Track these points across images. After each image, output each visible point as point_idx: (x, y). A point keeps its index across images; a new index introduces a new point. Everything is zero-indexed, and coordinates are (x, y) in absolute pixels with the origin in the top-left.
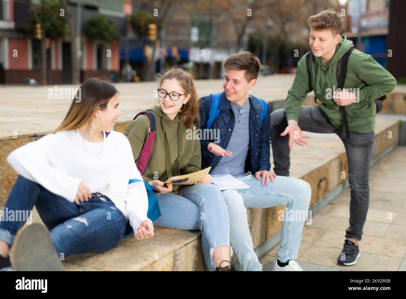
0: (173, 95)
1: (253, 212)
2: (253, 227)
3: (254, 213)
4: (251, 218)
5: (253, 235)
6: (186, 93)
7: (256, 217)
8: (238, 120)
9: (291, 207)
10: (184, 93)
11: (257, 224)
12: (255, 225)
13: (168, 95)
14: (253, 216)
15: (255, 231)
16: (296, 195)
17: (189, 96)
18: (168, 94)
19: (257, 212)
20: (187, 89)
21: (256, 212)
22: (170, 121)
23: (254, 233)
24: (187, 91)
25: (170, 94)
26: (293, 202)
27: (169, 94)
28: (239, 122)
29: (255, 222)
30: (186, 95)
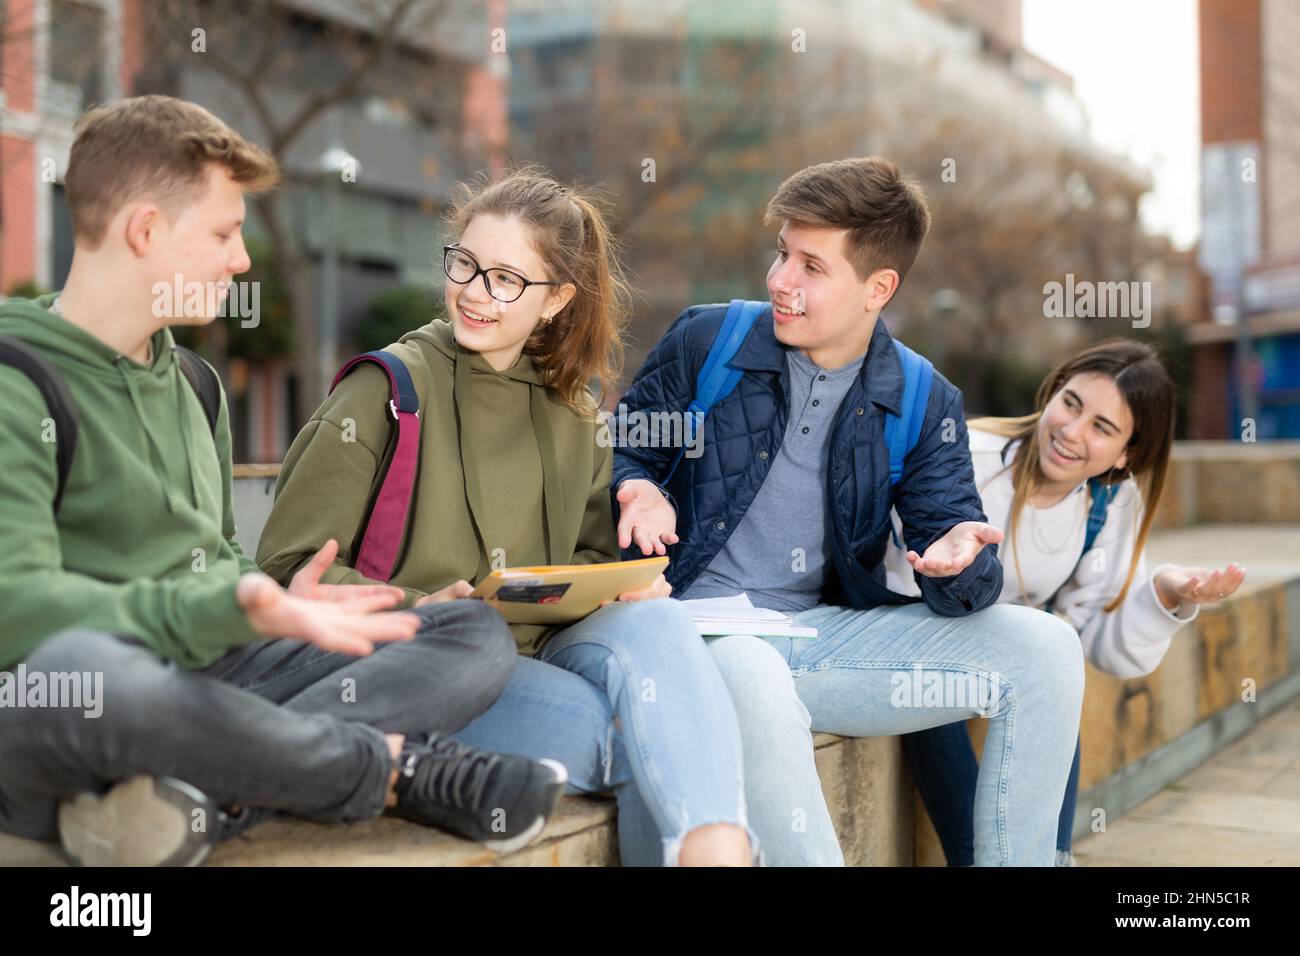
0: (502, 278)
1: (854, 760)
2: (859, 821)
3: (859, 766)
4: (846, 781)
5: (859, 853)
6: (556, 279)
7: (871, 784)
8: (804, 423)
9: (1004, 721)
10: (544, 279)
11: (872, 811)
12: (868, 813)
13: (480, 278)
14: (855, 776)
15: (865, 839)
16: (1019, 668)
17: (568, 292)
18: (479, 271)
19: (872, 762)
20: (563, 263)
21: (867, 760)
22: (492, 373)
23: (861, 847)
24: (560, 270)
25: (488, 274)
26: (1009, 695)
27: (484, 273)
28: (805, 430)
29: (865, 803)
30: (552, 285)
